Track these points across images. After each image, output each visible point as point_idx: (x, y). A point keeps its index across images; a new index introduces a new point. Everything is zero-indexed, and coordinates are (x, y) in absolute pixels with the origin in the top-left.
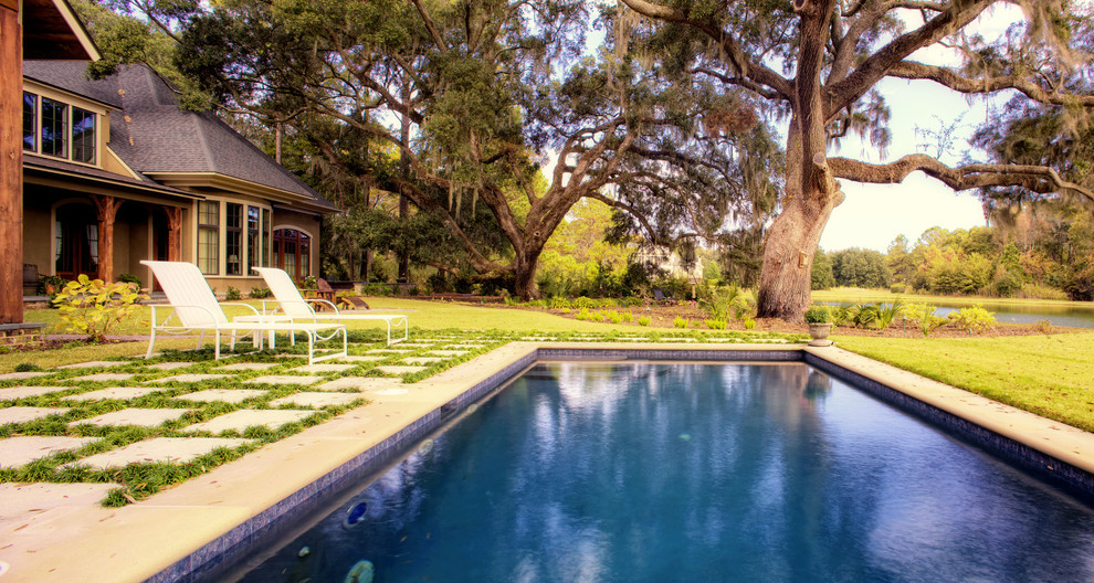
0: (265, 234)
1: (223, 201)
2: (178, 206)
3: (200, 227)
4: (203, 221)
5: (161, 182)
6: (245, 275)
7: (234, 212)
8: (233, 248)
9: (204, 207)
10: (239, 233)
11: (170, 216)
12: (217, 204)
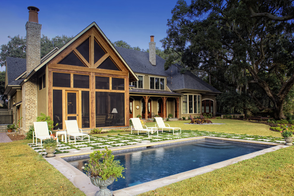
0: (199, 102)
1: (188, 95)
2: (178, 97)
3: (183, 102)
4: (184, 100)
5: (176, 92)
6: (193, 113)
7: (190, 97)
8: (190, 107)
9: (184, 97)
10: (192, 103)
11: (177, 100)
12: (187, 95)
